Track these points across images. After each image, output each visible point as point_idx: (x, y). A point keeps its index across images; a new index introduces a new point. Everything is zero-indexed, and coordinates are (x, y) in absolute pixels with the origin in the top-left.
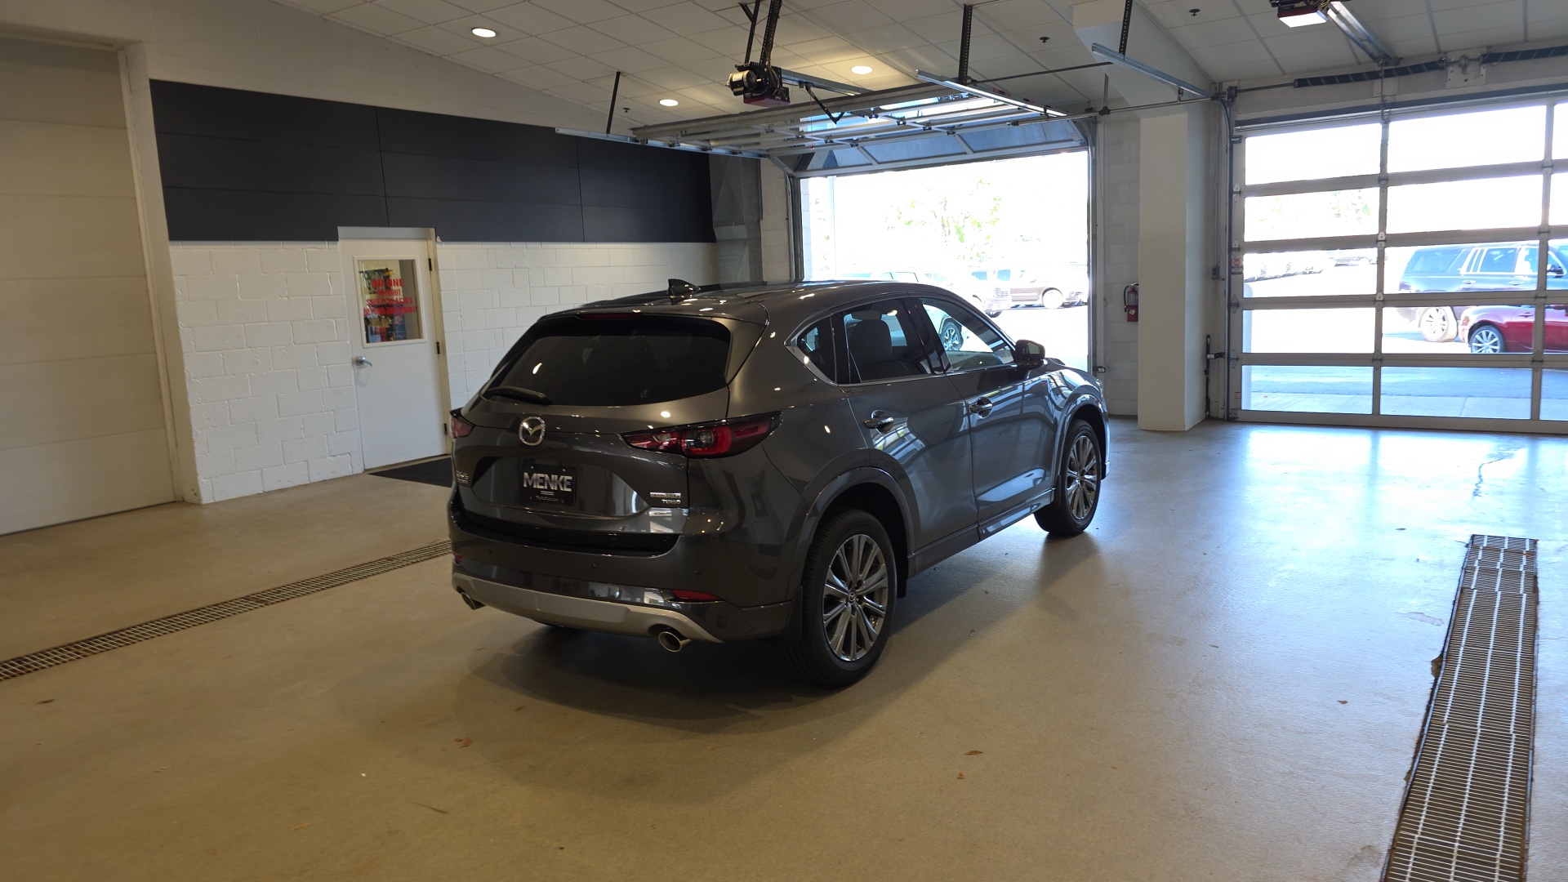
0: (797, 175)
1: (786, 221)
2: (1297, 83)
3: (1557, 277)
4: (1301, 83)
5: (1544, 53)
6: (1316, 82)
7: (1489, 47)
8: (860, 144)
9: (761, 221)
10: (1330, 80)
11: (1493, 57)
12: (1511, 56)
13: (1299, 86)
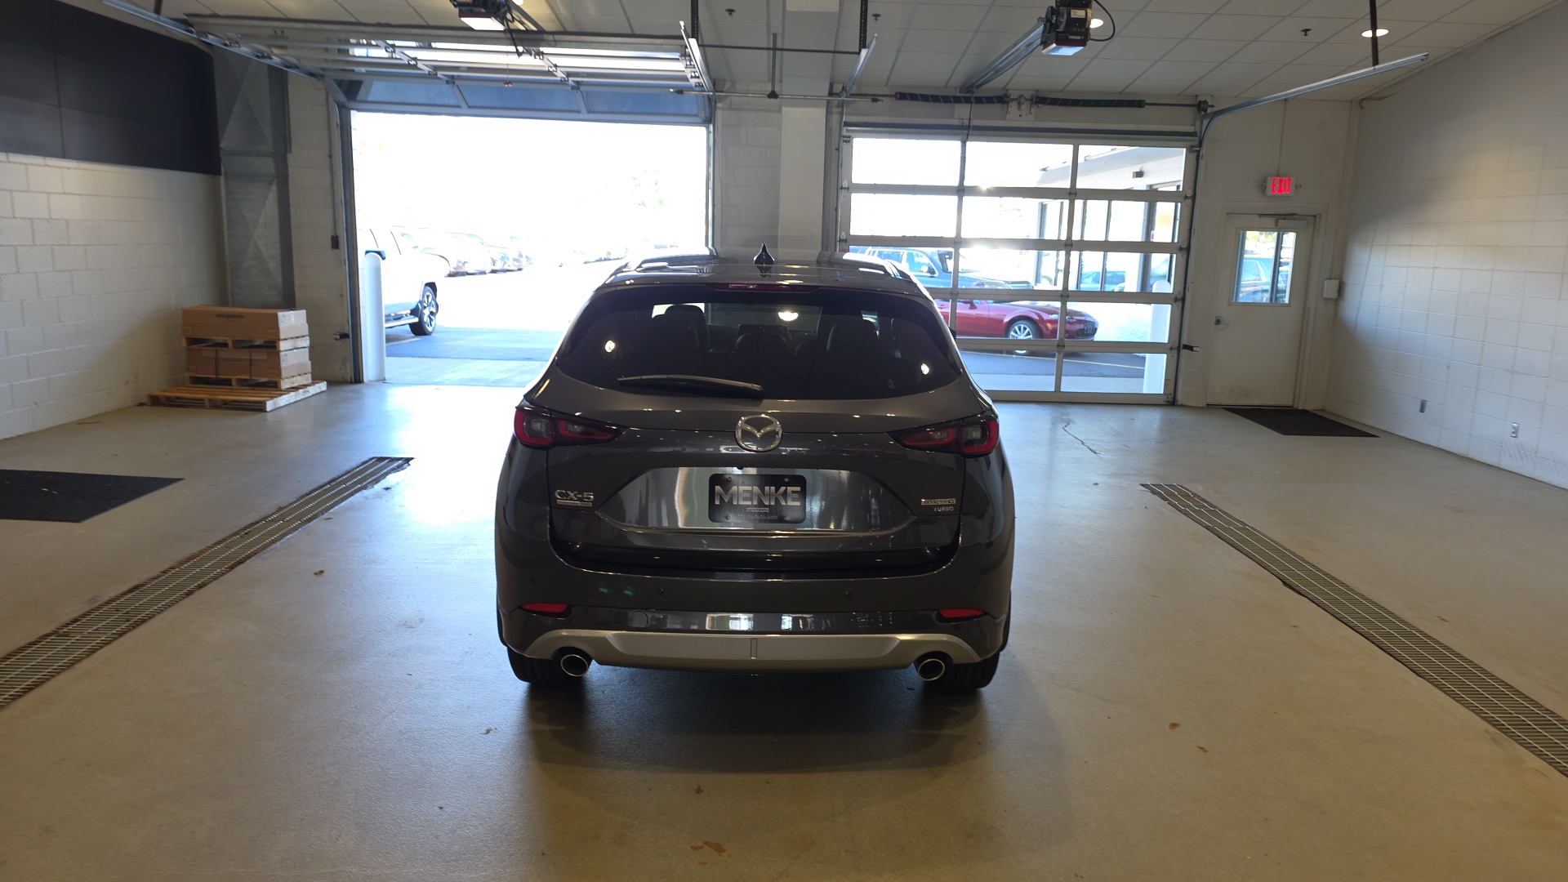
0: (349, 104)
1: (328, 159)
2: (898, 96)
3: (931, 277)
4: (901, 96)
5: (1076, 103)
6: (914, 97)
7: (1037, 91)
8: (457, 82)
9: (289, 156)
10: (925, 98)
11: (1041, 100)
12: (1054, 102)
13: (900, 99)
